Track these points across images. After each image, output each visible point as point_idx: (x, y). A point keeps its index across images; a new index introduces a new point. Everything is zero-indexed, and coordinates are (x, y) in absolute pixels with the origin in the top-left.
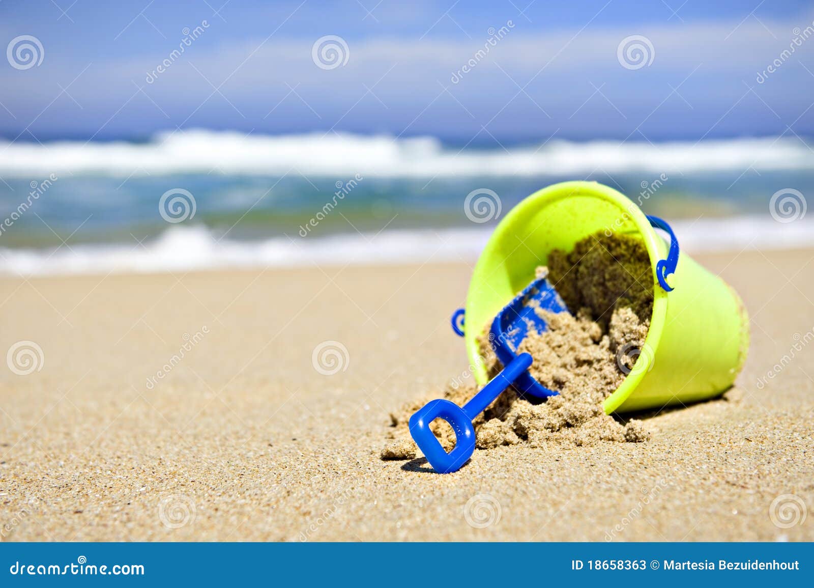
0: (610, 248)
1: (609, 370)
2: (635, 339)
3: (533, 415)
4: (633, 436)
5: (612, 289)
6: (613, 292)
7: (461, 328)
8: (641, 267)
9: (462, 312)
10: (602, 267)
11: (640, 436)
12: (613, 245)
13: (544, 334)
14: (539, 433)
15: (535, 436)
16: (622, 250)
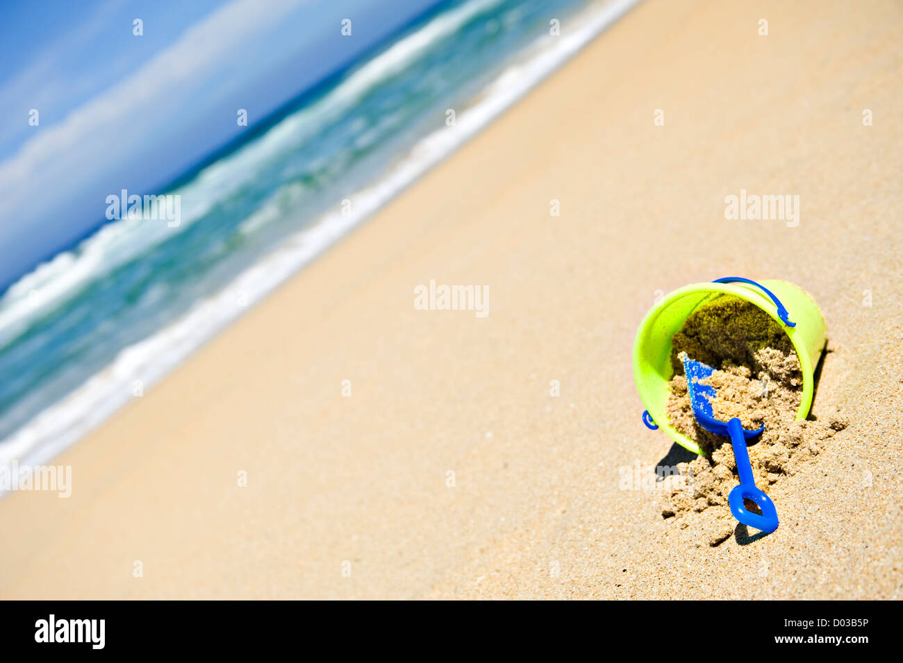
0: (719, 315)
1: (785, 393)
2: (793, 367)
3: (777, 455)
4: (841, 426)
5: (737, 338)
6: (738, 340)
7: (652, 424)
8: (747, 315)
9: (646, 413)
10: (720, 329)
11: (844, 424)
12: (719, 312)
13: (717, 395)
14: (788, 464)
15: (788, 467)
16: (728, 311)
